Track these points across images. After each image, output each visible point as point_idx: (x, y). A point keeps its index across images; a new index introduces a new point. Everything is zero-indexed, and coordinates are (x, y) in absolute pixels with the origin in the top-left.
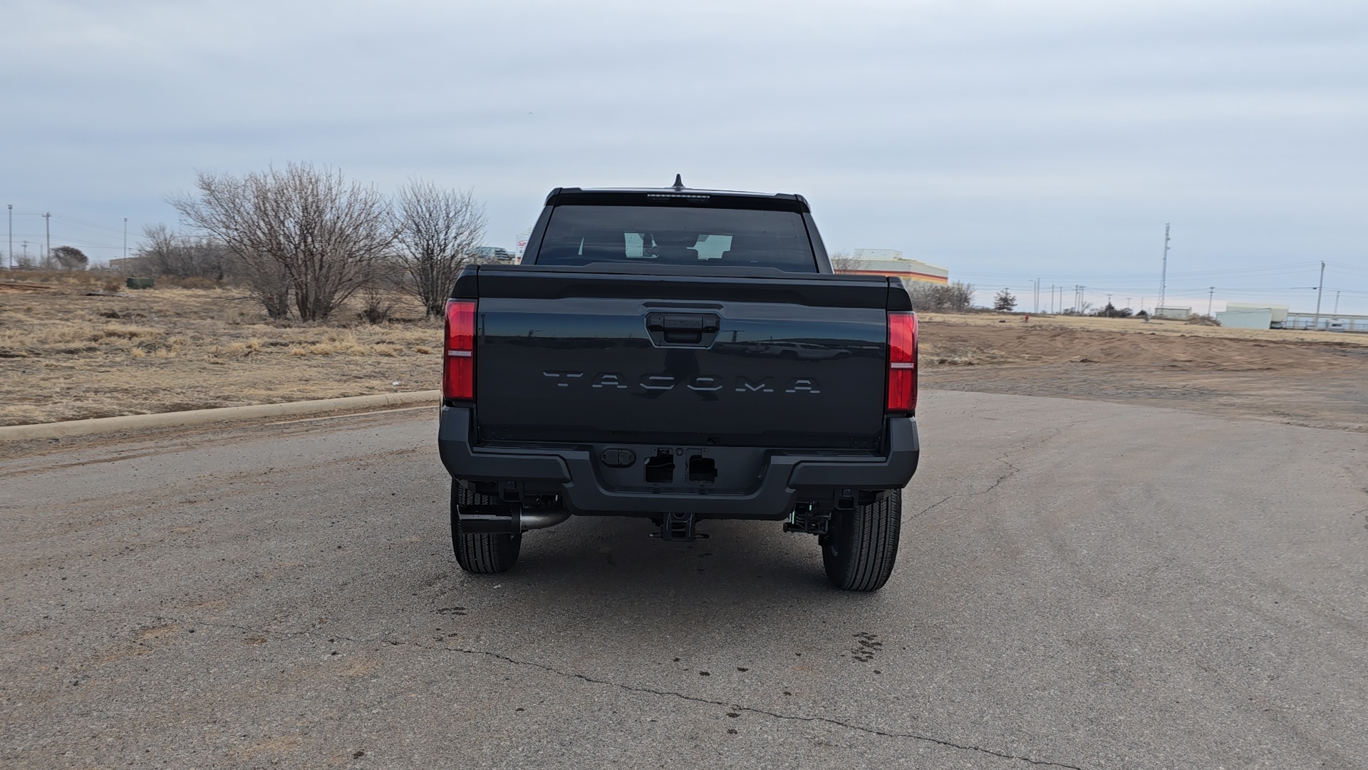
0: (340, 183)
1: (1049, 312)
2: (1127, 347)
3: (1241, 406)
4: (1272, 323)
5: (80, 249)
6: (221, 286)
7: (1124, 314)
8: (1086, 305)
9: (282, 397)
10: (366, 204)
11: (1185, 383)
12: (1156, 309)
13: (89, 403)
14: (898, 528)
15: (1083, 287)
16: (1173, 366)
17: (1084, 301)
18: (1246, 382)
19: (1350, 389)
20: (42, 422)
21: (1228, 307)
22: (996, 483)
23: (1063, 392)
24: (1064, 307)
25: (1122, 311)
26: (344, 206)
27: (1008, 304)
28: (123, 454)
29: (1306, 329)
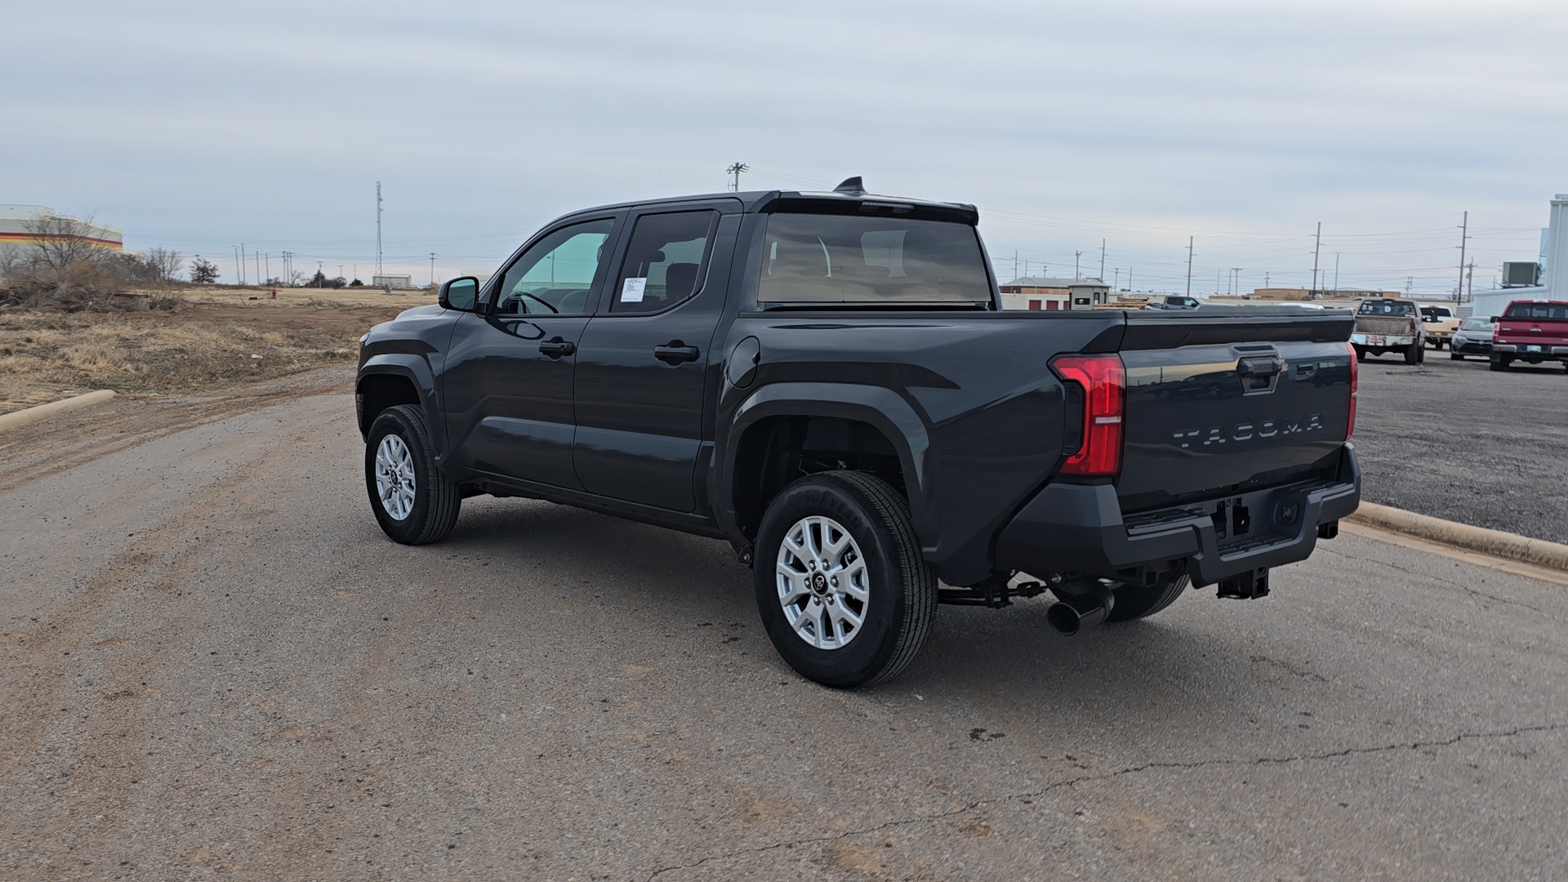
7: (337, 284)
8: (296, 274)
12: (374, 278)
14: (1184, 588)
15: (290, 253)
17: (293, 270)
25: (336, 280)
27: (209, 275)
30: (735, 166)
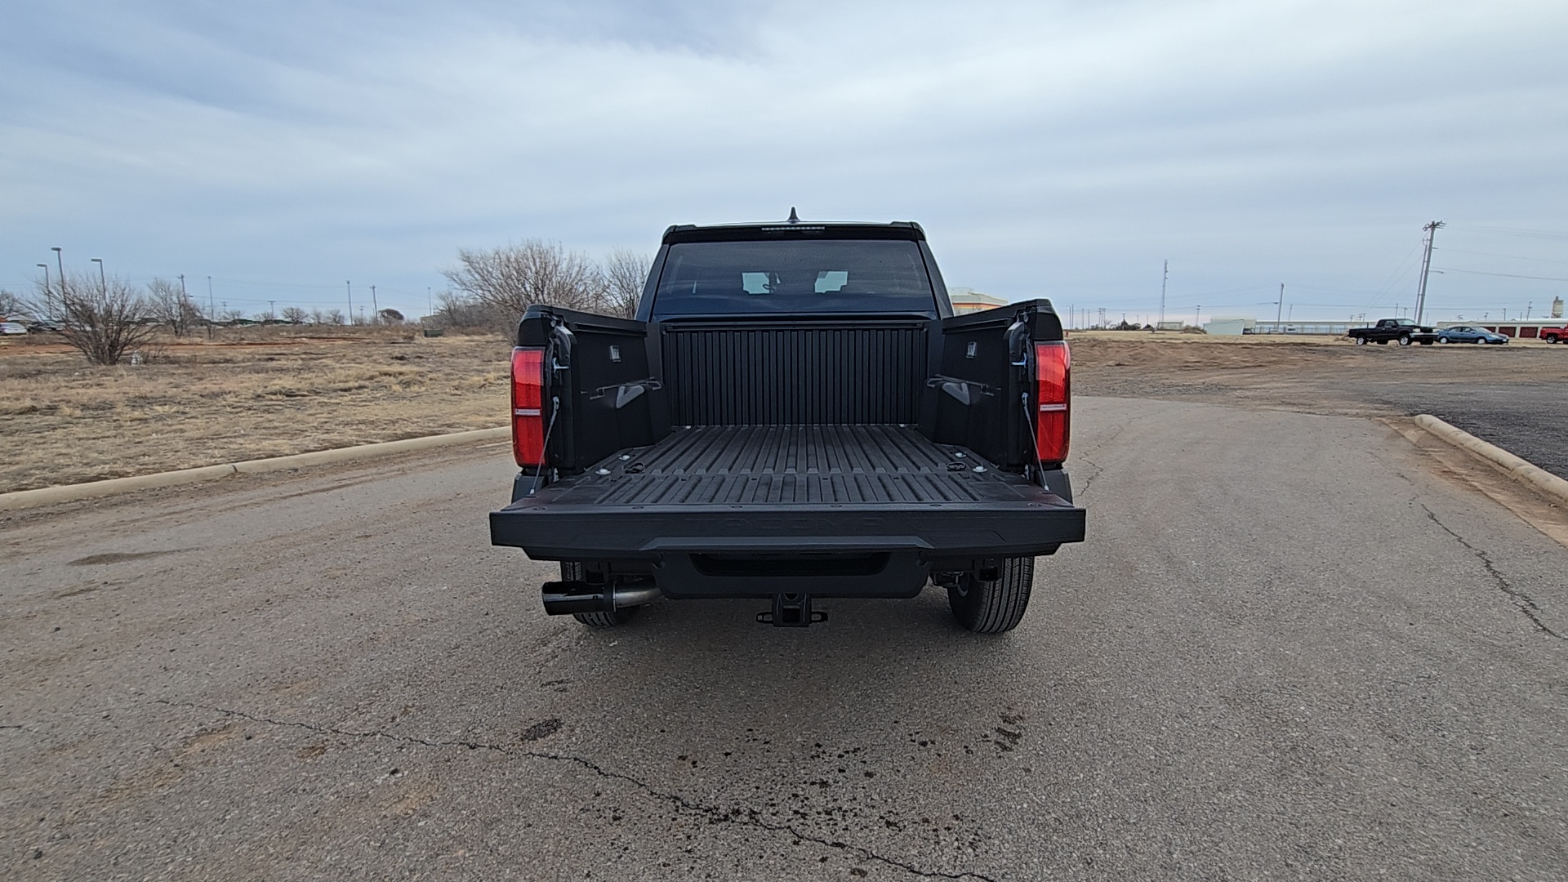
0: (561, 253)
1: (1081, 328)
2: (1148, 353)
3: (1254, 398)
4: (1245, 330)
5: (398, 310)
6: (492, 333)
7: (1135, 328)
8: (1107, 322)
9: (496, 423)
10: (580, 267)
11: (1203, 381)
12: (1158, 323)
13: (334, 436)
16: (1186, 367)
17: (1106, 319)
18: (1249, 377)
19: (1333, 380)
20: (287, 455)
21: (1211, 320)
22: (1087, 484)
23: (1111, 392)
24: (1091, 324)
25: (1134, 325)
26: (564, 270)
28: (343, 483)
29: (1269, 333)
30: (1431, 224)
